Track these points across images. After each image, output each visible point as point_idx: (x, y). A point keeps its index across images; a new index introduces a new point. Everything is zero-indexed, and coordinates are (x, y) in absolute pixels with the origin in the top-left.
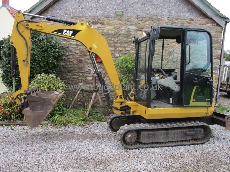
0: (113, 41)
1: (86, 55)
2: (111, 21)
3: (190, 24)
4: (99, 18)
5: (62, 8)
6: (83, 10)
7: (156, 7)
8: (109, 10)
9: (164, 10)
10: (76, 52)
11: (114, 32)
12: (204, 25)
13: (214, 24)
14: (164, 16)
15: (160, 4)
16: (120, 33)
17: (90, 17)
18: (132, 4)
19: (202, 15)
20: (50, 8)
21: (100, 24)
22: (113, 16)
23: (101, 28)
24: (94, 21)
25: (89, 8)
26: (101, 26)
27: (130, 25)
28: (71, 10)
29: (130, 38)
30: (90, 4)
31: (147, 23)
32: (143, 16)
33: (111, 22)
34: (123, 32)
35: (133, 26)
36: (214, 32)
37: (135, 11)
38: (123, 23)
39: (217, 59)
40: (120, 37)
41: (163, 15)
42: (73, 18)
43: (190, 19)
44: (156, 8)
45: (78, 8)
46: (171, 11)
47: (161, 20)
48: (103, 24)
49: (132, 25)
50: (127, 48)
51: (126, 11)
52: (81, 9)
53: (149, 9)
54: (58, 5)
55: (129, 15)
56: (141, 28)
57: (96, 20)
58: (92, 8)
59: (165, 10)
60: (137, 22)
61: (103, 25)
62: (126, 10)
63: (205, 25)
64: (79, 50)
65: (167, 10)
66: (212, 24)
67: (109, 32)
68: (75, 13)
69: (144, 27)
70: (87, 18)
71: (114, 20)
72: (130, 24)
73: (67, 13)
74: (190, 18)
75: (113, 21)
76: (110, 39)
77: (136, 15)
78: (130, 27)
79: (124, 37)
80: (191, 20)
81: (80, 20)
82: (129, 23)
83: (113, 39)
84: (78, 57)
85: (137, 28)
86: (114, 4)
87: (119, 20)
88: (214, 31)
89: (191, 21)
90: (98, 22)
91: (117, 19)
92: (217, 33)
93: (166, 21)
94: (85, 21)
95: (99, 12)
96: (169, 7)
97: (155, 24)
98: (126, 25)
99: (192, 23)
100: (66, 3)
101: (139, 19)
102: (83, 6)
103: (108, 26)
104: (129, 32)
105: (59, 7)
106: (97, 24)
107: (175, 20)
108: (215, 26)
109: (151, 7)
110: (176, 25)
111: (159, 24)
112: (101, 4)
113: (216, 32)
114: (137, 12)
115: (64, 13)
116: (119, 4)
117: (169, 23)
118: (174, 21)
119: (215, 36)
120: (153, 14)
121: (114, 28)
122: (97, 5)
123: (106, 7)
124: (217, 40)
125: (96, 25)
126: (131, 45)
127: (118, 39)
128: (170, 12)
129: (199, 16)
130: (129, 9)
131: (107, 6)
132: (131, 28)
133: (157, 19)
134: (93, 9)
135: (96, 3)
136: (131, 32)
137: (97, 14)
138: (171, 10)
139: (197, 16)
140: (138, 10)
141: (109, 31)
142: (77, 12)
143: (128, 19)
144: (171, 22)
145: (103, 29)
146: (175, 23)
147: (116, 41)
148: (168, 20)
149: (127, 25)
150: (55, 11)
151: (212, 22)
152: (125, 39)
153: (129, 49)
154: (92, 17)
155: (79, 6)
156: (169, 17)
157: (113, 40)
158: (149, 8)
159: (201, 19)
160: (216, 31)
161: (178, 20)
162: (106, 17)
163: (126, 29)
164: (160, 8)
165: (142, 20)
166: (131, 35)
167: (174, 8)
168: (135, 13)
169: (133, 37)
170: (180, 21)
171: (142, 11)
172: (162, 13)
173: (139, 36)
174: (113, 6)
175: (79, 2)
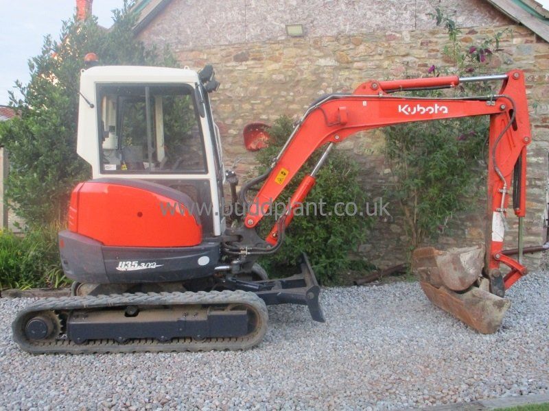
0: (283, 99)
2: (278, 50)
3: (467, 42)
4: (249, 45)
5: (169, 30)
6: (215, 29)
7: (381, 7)
8: (272, 24)
9: (402, 14)
11: (285, 77)
12: (504, 41)
13: (529, 38)
14: (403, 27)
16: (299, 78)
17: (231, 44)
18: (325, 5)
19: (497, 18)
20: (145, 33)
21: (253, 59)
22: (283, 38)
23: (255, 70)
24: (240, 53)
25: (229, 24)
26: (256, 64)
27: (320, 57)
28: (189, 33)
29: (321, 89)
30: (230, 14)
31: (362, 48)
32: (352, 33)
33: (277, 54)
34: (304, 76)
35: (328, 59)
36: (532, 57)
37: (331, 22)
38: (305, 53)
39: (543, 127)
40: (300, 88)
41: (401, 25)
42: (192, 51)
43: (467, 31)
44: (382, 9)
45: (203, 27)
46: (418, 14)
47: (394, 39)
48: (260, 59)
49: (325, 57)
51: (311, 25)
52: (211, 27)
53: (365, 15)
54: (162, 23)
55: (319, 32)
56: (348, 63)
57: (244, 51)
58: (233, 23)
59: (405, 12)
60: (337, 48)
61: (259, 62)
62: (312, 22)
63: (507, 41)
65: (409, 12)
66: (525, 39)
67: (274, 76)
68: (197, 38)
69: (355, 59)
70: (223, 47)
71: (284, 48)
72: (322, 54)
73: (180, 41)
74: (468, 26)
75: (281, 52)
76: (276, 93)
77: (335, 32)
78: (322, 62)
79: (309, 86)
80: (470, 33)
81: (208, 54)
82: (318, 53)
83: (283, 93)
85: (337, 64)
86: (283, 9)
87: (295, 47)
88: (530, 55)
89: (469, 36)
90: (249, 55)
91: (291, 44)
92: (540, 60)
93: (408, 39)
94: (219, 55)
95: (249, 31)
96: (414, 5)
97: (379, 49)
98: (311, 58)
99: (473, 39)
100: (179, 18)
101: (342, 41)
102: (214, 20)
103: (272, 62)
104: (319, 73)
105: (163, 27)
106: (247, 60)
107: (430, 36)
108: (532, 42)
109: (370, 9)
110: (431, 48)
111: (390, 50)
112: (254, 13)
113: (536, 57)
114: (336, 24)
116: (296, 9)
117: (414, 45)
118: (427, 37)
119: (535, 68)
120: (376, 25)
121: (285, 67)
122: (245, 16)
123: (265, 19)
124: (541, 78)
125: (244, 63)
127: (294, 92)
128: (416, 17)
129: (489, 20)
130: (318, 17)
131: (269, 16)
132: (323, 65)
133: (385, 36)
134: (237, 26)
135: (243, 12)
136: (324, 72)
137: (247, 37)
138: (419, 12)
139: (485, 20)
140: (340, 18)
141: (273, 74)
142: (201, 36)
143: (316, 42)
144: (420, 41)
145: (260, 70)
146: (430, 42)
147: (290, 98)
148: (412, 37)
149: (314, 58)
150: (155, 38)
151: (525, 33)
152: (310, 92)
154: (235, 44)
155: (206, 22)
156: (414, 29)
157: (283, 96)
158: (364, 11)
159: (495, 27)
160: (534, 55)
161: (438, 36)
162: (264, 43)
163: (313, 67)
164: (390, 9)
165: (348, 44)
166: (324, 81)
167: (425, 6)
168: (333, 26)
169: (329, 87)
170: (440, 38)
171: (348, 20)
172: (397, 22)
173: (343, 82)
174: (280, 14)
175: (204, 12)
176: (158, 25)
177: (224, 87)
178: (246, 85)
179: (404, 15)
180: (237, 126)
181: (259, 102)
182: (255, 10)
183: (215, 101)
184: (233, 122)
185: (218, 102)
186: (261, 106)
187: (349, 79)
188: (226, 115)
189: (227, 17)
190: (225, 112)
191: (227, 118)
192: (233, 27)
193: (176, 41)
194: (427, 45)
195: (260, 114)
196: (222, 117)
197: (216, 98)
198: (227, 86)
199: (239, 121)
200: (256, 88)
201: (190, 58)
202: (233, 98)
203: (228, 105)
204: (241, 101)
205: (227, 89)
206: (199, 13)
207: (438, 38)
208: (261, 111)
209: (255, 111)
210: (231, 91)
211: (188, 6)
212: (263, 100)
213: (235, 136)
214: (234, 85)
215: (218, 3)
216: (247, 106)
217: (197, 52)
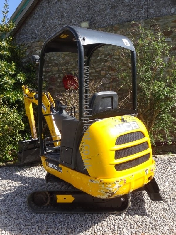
1: (56, 82)
5: (28, 32)
6: (48, 29)
8: (74, 24)
9: (140, 10)
10: (45, 80)
14: (141, 18)
15: (134, 3)
18: (99, 11)
20: (17, 34)
25: (54, 26)
28: (37, 32)
29: (99, 56)
30: (54, 21)
31: (119, 32)
32: (113, 25)
37: (103, 20)
41: (140, 17)
42: (38, 41)
44: (129, 9)
45: (43, 29)
47: (136, 25)
50: (97, 69)
51: (93, 22)
52: (46, 29)
53: (120, 13)
55: (97, 26)
58: (57, 25)
59: (141, 9)
62: (93, 21)
64: (48, 77)
65: (144, 9)
68: (40, 35)
73: (33, 37)
77: (105, 25)
84: (48, 86)
86: (79, 15)
93: (143, 25)
96: (146, 5)
97: (128, 32)
100: (32, 26)
101: (109, 29)
102: (48, 25)
105: (25, 31)
109: (123, 10)
110: (156, 28)
112: (66, 19)
114: (105, 21)
115: (30, 37)
116: (85, 15)
118: (153, 22)
120: (126, 19)
122: (61, 21)
126: (101, 64)
128: (148, 11)
130: (96, 18)
131: (73, 20)
133: (131, 24)
134: (58, 27)
135: (61, 19)
138: (149, 8)
140: (108, 17)
142: (42, 34)
144: (150, 25)
148: (145, 23)
150: (22, 37)
153: (100, 69)
155: (44, 26)
156: (147, 19)
164: (134, 9)
165: (111, 31)
166: (100, 52)
167: (153, 4)
168: (104, 22)
169: (103, 55)
170: (161, 22)
171: (112, 18)
172: (138, 16)
173: (109, 51)
174: (78, 18)
175: (43, 21)
176: (23, 30)
177: (54, 58)
178: (63, 57)
179: (141, 11)
180: (60, 77)
181: (70, 65)
182: (66, 18)
183: (50, 66)
184: (59, 76)
185: (52, 66)
186: (71, 67)
187: (113, 50)
188: (55, 73)
189: (53, 23)
190: (55, 71)
191: (56, 74)
192: (56, 28)
193: (31, 37)
194: (154, 27)
195: (71, 71)
196: (54, 74)
197: (51, 65)
198: (55, 58)
199: (62, 75)
200: (68, 58)
201: (38, 45)
202: (58, 64)
203: (56, 67)
204: (62, 65)
205: (55, 60)
206: (40, 22)
207: (160, 22)
208: (71, 69)
209: (68, 70)
210: (57, 60)
211: (35, 19)
212: (72, 64)
213: (60, 83)
214: (58, 57)
215: (49, 16)
216: (64, 68)
217: (41, 42)
